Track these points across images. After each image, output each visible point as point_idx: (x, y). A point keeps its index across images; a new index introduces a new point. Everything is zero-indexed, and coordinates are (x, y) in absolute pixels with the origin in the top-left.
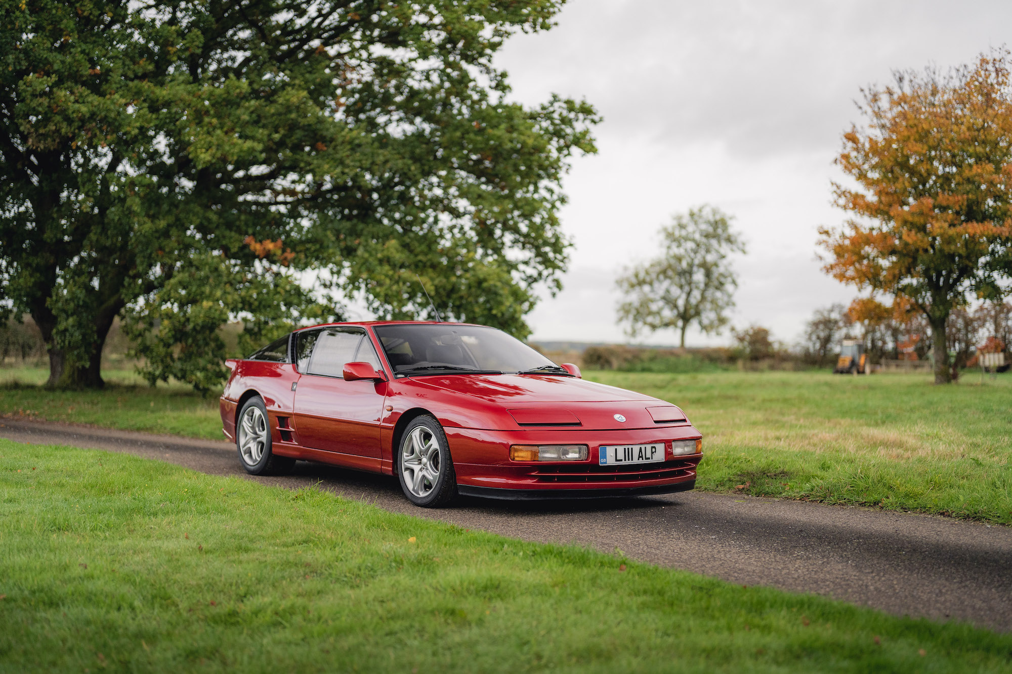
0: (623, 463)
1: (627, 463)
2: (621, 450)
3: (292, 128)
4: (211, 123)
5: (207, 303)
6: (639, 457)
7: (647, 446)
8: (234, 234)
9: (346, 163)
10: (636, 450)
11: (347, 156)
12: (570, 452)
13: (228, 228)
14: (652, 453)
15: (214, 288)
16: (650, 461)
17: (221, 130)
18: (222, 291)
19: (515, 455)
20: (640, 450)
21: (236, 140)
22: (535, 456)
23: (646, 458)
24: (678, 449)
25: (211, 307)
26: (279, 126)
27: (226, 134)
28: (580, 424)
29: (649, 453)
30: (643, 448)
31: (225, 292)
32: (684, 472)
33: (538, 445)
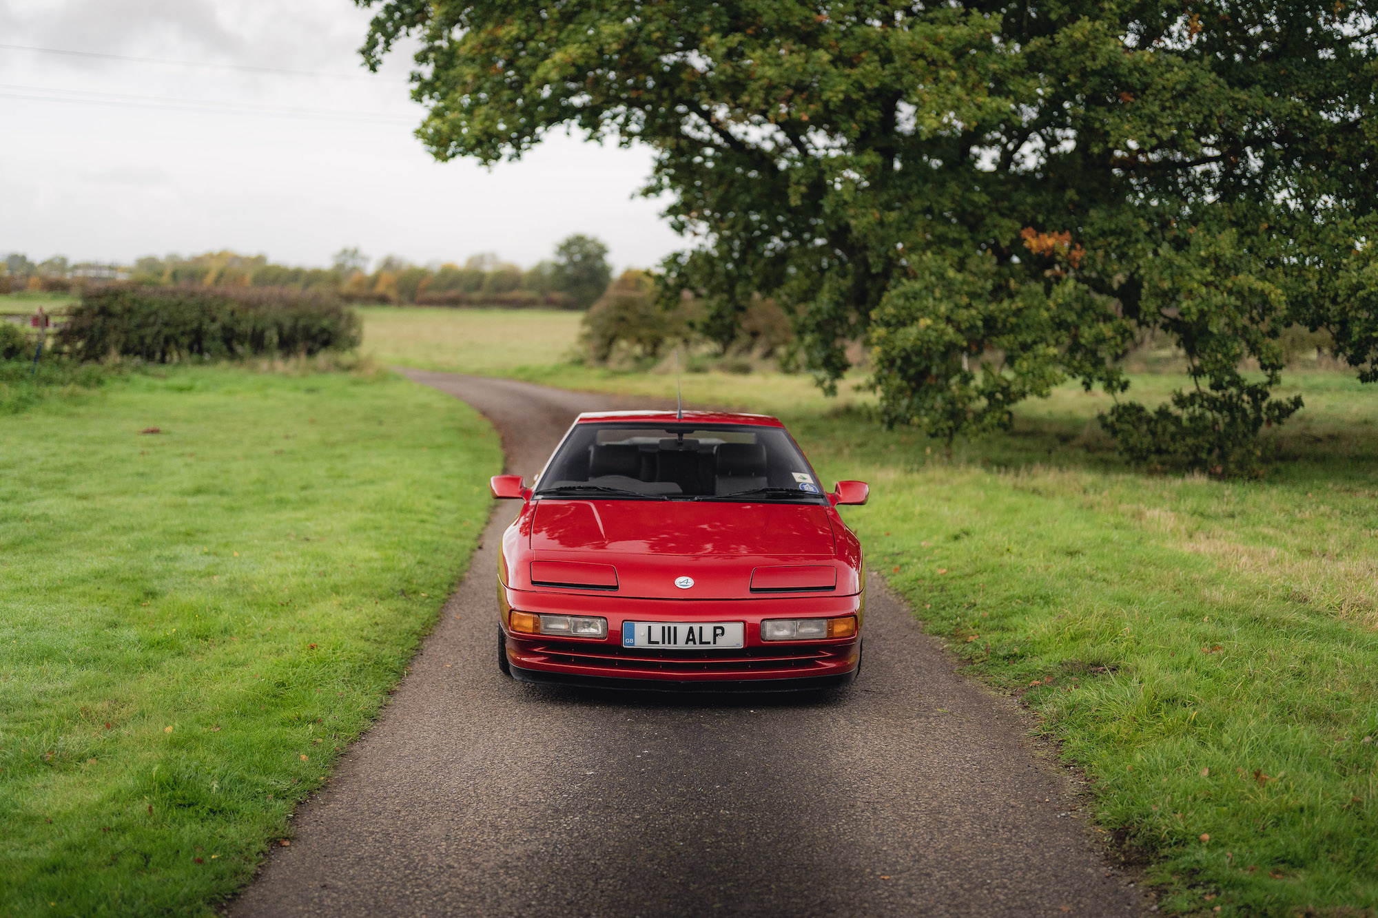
0: (661, 646)
1: (667, 646)
2: (657, 629)
3: (1084, 74)
4: (948, 77)
5: (925, 322)
6: (688, 640)
7: (704, 626)
8: (1006, 223)
9: (1159, 119)
10: (683, 630)
11: (1163, 109)
12: (589, 625)
13: (1003, 215)
14: (715, 635)
15: (941, 300)
16: (711, 647)
17: (964, 85)
18: (951, 305)
19: (515, 622)
20: (691, 630)
21: (982, 99)
22: (536, 627)
23: (701, 643)
24: (779, 631)
25: (928, 327)
26: (1069, 72)
27: (971, 91)
28: (617, 587)
29: (708, 635)
30: (696, 627)
31: (957, 306)
32: (811, 663)
33: (538, 614)
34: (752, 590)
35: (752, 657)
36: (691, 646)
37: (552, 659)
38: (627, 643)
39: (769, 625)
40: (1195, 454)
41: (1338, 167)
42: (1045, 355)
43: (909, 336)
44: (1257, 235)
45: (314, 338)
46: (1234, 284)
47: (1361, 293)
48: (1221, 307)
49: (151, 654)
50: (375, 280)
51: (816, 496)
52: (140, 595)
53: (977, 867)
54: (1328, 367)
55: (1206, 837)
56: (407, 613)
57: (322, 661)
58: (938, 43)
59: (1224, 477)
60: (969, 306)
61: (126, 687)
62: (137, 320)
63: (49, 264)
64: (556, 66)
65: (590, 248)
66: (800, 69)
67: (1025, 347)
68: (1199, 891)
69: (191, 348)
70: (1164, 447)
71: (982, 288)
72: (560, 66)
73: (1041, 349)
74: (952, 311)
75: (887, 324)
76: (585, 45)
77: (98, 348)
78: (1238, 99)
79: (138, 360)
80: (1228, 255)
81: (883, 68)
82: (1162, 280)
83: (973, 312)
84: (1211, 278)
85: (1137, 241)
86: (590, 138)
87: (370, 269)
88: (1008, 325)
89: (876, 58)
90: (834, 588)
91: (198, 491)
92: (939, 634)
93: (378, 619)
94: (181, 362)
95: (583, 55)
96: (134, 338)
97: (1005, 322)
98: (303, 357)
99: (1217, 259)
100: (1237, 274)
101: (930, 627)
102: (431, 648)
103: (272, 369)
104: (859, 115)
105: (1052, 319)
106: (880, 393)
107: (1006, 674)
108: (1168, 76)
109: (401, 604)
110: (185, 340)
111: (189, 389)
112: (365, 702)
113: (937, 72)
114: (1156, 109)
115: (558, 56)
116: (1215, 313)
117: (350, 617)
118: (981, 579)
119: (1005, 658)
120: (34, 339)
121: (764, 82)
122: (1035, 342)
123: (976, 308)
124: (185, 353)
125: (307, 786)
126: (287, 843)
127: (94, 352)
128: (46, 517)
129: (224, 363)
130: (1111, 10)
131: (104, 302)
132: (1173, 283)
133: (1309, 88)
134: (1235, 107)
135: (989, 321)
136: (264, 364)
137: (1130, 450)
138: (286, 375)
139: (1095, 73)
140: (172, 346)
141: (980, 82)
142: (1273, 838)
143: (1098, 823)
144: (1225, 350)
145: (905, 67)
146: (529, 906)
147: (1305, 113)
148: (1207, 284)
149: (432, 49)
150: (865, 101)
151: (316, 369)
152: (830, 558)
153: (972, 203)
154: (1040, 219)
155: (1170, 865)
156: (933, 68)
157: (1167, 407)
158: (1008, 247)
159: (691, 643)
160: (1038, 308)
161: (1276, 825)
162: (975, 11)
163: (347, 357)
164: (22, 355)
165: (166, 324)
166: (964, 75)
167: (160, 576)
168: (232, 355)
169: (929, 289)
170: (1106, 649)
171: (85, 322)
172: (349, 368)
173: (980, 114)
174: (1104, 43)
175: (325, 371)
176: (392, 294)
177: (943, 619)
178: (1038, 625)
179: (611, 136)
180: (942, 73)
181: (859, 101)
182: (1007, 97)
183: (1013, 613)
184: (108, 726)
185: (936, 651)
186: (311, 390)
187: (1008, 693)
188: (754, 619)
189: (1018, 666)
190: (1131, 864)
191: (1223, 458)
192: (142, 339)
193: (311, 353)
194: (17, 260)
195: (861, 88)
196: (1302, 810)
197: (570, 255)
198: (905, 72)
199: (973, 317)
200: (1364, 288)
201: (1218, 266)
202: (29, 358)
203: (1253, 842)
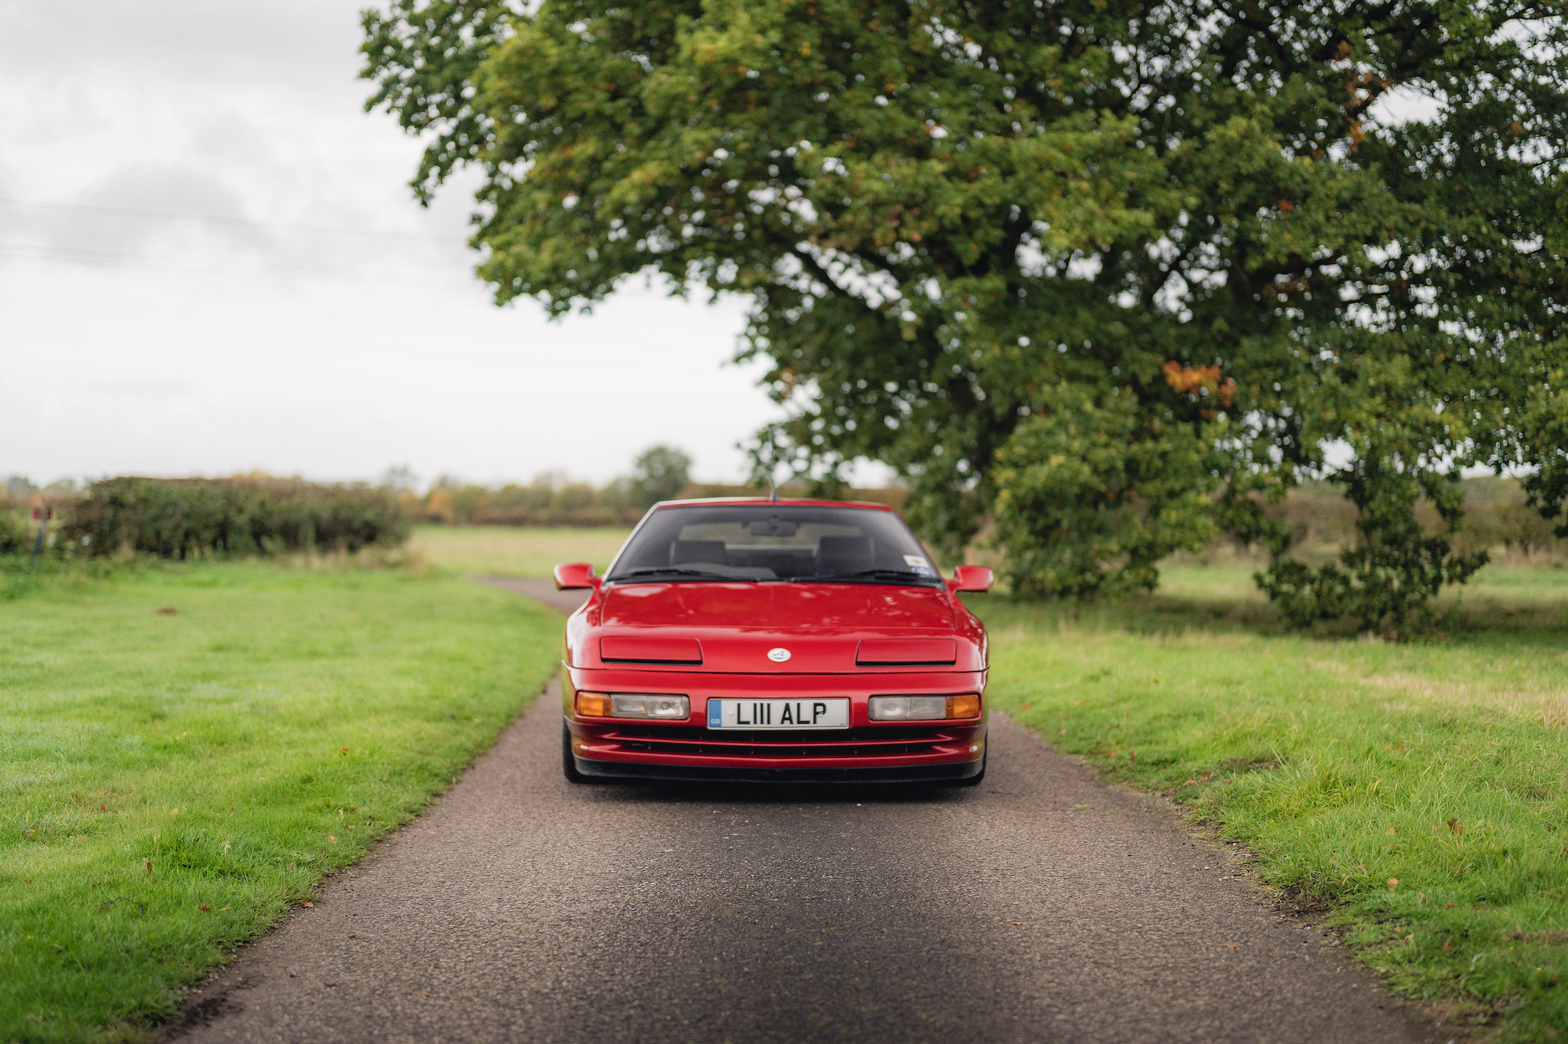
1: (759, 727)
2: (748, 706)
3: (1238, 179)
4: (1078, 189)
5: (1057, 460)
6: (784, 719)
7: (803, 703)
8: (1146, 356)
9: (1324, 229)
10: (777, 707)
11: (1328, 219)
12: (669, 705)
13: (1143, 349)
14: (816, 713)
15: (1074, 438)
16: (811, 727)
17: (1097, 198)
18: (1086, 442)
19: (582, 704)
20: (787, 708)
21: (1120, 212)
22: (607, 706)
23: (799, 722)
24: (891, 709)
25: (1060, 466)
26: (1220, 178)
27: (1106, 203)
28: (700, 662)
29: (807, 713)
30: (793, 704)
31: (1094, 445)
32: (927, 749)
33: (609, 693)
34: (858, 664)
35: (860, 739)
36: (787, 726)
37: (625, 746)
38: (712, 724)
39: (877, 703)
40: (1364, 616)
41: (1522, 293)
42: (1196, 505)
43: (1038, 476)
44: (1432, 366)
45: (356, 533)
46: (1408, 416)
47: (1551, 424)
48: (1394, 440)
49: (157, 754)
50: (427, 500)
51: (931, 580)
52: (148, 717)
53: (1125, 916)
54: (1518, 562)
55: (1395, 881)
56: (457, 733)
57: (354, 761)
58: (1067, 152)
59: (1402, 639)
60: (1107, 445)
61: (124, 779)
62: (153, 511)
63: (55, 486)
64: (634, 186)
65: (674, 461)
66: (910, 181)
67: (1172, 495)
68: (1388, 926)
69: (214, 544)
70: (1330, 610)
71: (1123, 426)
72: (641, 187)
73: (1191, 496)
74: (1088, 449)
75: (1015, 465)
76: (666, 163)
77: (109, 543)
78: (1410, 211)
79: (154, 558)
80: (1401, 383)
81: (1005, 181)
82: (1324, 409)
83: (1113, 452)
84: (1382, 409)
85: (1296, 373)
86: (674, 293)
87: (422, 489)
88: (1153, 470)
89: (996, 170)
90: (953, 663)
91: (219, 648)
92: (1077, 752)
93: (423, 735)
94: (203, 558)
95: (666, 174)
96: (150, 533)
97: (1149, 465)
98: (343, 555)
99: (1388, 388)
100: (1411, 405)
101: (1064, 747)
102: (483, 764)
103: (307, 566)
104: (979, 234)
105: (1204, 462)
106: (1003, 550)
107: (1157, 777)
108: (1331, 183)
109: (451, 726)
110: (208, 535)
111: (212, 584)
112: (405, 798)
113: (1066, 185)
114: (1321, 217)
115: (637, 175)
116: (1387, 447)
117: (390, 732)
118: (1124, 707)
119: (1154, 764)
120: (33, 534)
121: (869, 198)
122: (1184, 490)
123: (1116, 448)
124: (208, 551)
125: (337, 862)
126: (310, 905)
127: (103, 546)
128: (40, 665)
129: (252, 561)
130: (1263, 113)
131: (116, 490)
132: (1338, 415)
133: (1487, 205)
134: (1406, 219)
135: (1131, 466)
136: (298, 560)
137: (1291, 614)
138: (323, 573)
139: (1250, 177)
140: (193, 541)
141: (1115, 193)
142: (1473, 879)
143: (1267, 883)
144: (1400, 491)
145: (1030, 178)
146: (596, 947)
147: (1484, 230)
148: (1379, 416)
149: (492, 187)
150: (984, 220)
151: (358, 567)
152: (950, 633)
153: (1108, 335)
154: (1185, 353)
155: (1353, 909)
156: (1061, 179)
157: (1333, 566)
158: (1149, 385)
159: (787, 723)
160: (1187, 450)
161: (1474, 869)
162: (1107, 113)
163: (394, 555)
164: (20, 549)
165: (187, 516)
166: (1097, 186)
167: (169, 702)
168: (262, 552)
169: (1062, 425)
170: (1272, 747)
171: (94, 514)
172: (396, 565)
173: (1116, 230)
174: (1260, 143)
175: (369, 568)
176: (447, 513)
177: (1081, 739)
178: (1191, 735)
179: (698, 288)
180: (1072, 184)
181: (977, 220)
182: (1146, 209)
183: (1162, 728)
184: (103, 809)
185: (1073, 766)
186: (354, 586)
187: (1158, 794)
188: (860, 696)
189: (1170, 771)
190: (1306, 912)
191: (1399, 621)
192: (158, 534)
193: (352, 548)
194: (20, 483)
195: (981, 204)
196: (1505, 853)
197: (650, 467)
198: (1029, 184)
199: (1113, 458)
200: (1554, 418)
201: (1389, 397)
202: (27, 552)
203: (1448, 886)
